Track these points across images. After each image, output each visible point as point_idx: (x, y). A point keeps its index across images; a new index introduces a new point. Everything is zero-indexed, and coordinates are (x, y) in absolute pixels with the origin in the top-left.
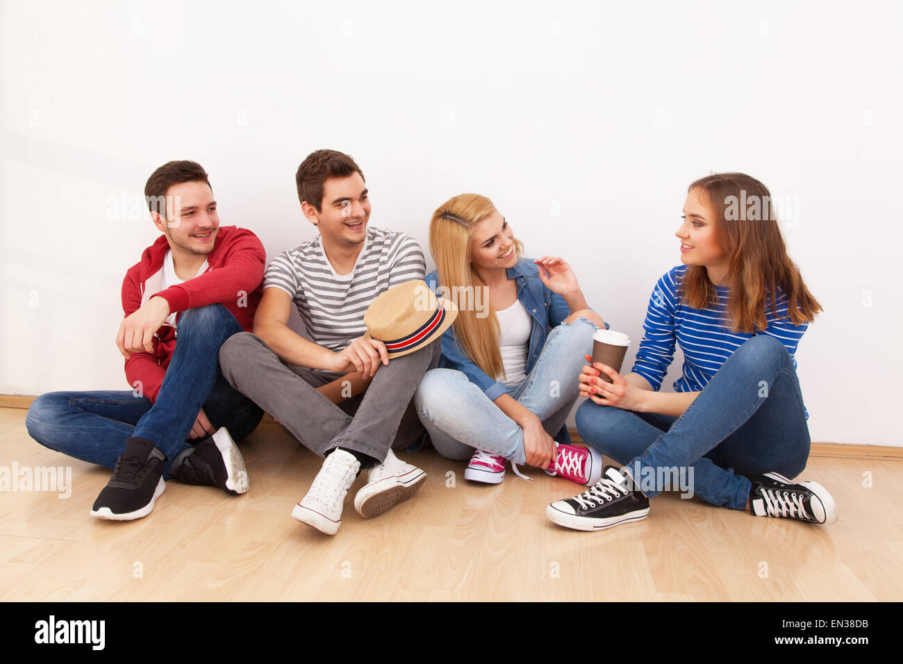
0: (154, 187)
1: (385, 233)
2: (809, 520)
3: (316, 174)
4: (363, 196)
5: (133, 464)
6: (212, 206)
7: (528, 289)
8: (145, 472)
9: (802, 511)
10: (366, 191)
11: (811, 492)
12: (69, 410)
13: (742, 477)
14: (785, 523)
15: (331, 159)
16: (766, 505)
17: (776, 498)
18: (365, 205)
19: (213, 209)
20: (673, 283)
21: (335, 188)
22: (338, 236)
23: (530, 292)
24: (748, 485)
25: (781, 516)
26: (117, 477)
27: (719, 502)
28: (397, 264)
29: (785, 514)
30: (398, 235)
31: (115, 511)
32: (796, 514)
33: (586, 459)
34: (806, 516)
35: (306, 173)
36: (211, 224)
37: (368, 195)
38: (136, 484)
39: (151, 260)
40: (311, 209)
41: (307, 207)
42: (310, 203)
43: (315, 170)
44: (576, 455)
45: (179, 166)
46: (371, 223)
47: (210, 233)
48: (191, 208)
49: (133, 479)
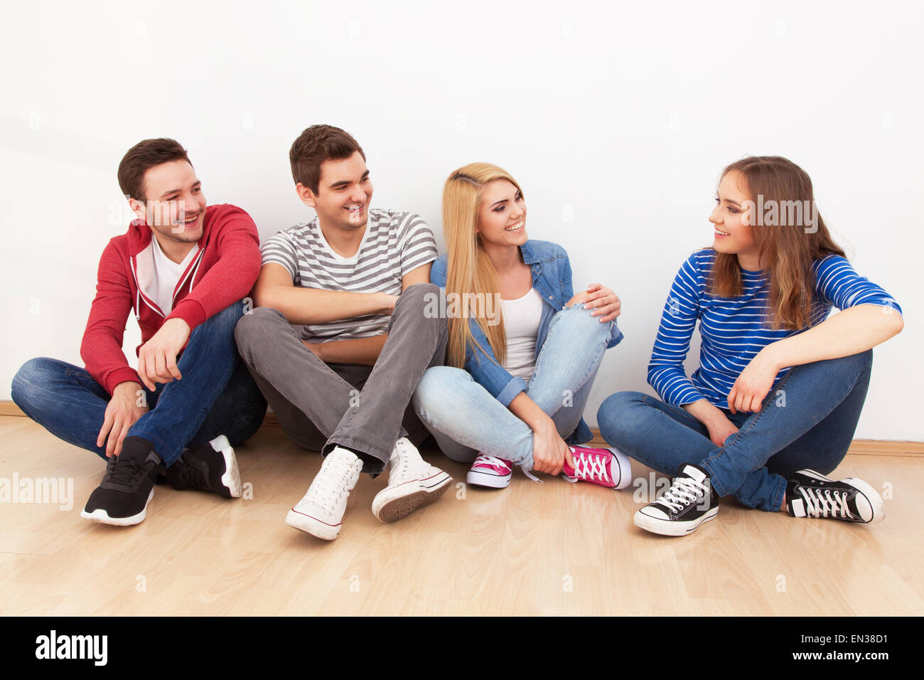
0: (128, 171)
1: (390, 214)
2: (853, 519)
3: (311, 155)
4: (364, 177)
5: (130, 466)
6: (196, 187)
7: (544, 276)
8: (141, 475)
9: (845, 509)
10: (367, 173)
11: (855, 489)
12: (64, 378)
13: (777, 475)
14: (826, 523)
15: (328, 139)
16: (805, 505)
17: (817, 497)
18: (366, 187)
19: (198, 189)
20: (694, 270)
21: (334, 171)
22: (337, 220)
23: (545, 279)
24: (784, 485)
25: (821, 517)
26: (112, 478)
27: (753, 505)
28: (408, 246)
29: (825, 514)
30: (405, 215)
31: (111, 515)
32: (838, 513)
33: (610, 462)
34: (849, 515)
35: (300, 153)
36: (199, 206)
37: (369, 176)
38: (132, 487)
39: (140, 233)
40: (307, 191)
41: (303, 189)
42: (305, 185)
43: (311, 151)
44: (597, 458)
45: (154, 146)
46: (374, 205)
47: (198, 215)
48: (173, 192)
49: (129, 482)
